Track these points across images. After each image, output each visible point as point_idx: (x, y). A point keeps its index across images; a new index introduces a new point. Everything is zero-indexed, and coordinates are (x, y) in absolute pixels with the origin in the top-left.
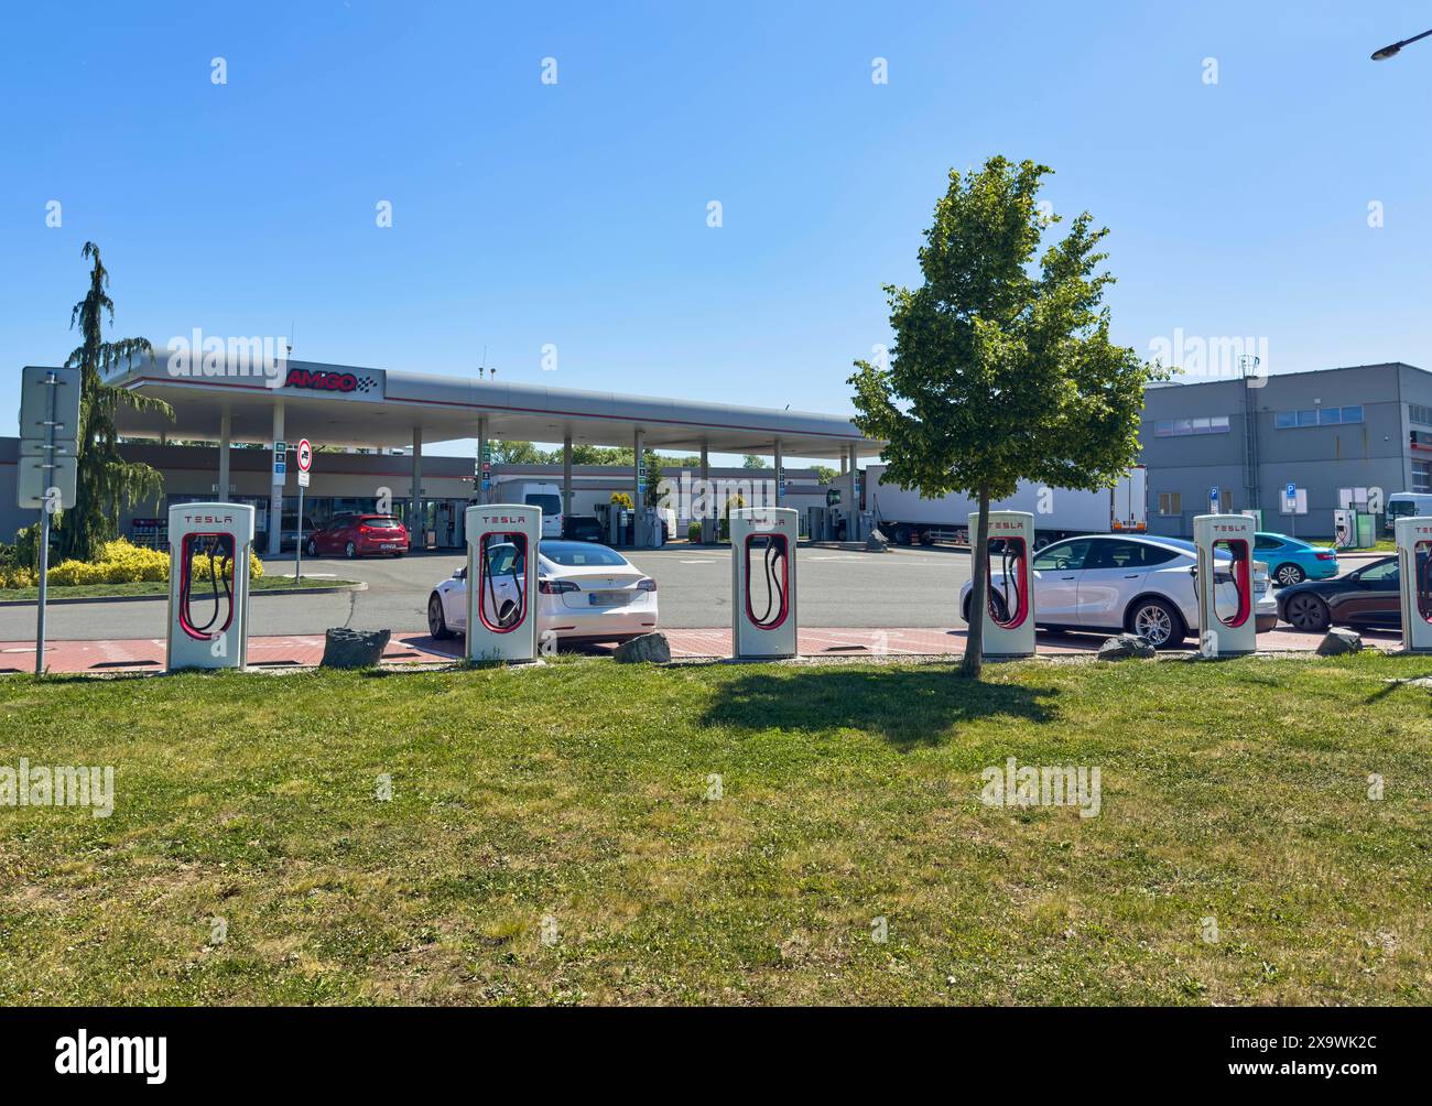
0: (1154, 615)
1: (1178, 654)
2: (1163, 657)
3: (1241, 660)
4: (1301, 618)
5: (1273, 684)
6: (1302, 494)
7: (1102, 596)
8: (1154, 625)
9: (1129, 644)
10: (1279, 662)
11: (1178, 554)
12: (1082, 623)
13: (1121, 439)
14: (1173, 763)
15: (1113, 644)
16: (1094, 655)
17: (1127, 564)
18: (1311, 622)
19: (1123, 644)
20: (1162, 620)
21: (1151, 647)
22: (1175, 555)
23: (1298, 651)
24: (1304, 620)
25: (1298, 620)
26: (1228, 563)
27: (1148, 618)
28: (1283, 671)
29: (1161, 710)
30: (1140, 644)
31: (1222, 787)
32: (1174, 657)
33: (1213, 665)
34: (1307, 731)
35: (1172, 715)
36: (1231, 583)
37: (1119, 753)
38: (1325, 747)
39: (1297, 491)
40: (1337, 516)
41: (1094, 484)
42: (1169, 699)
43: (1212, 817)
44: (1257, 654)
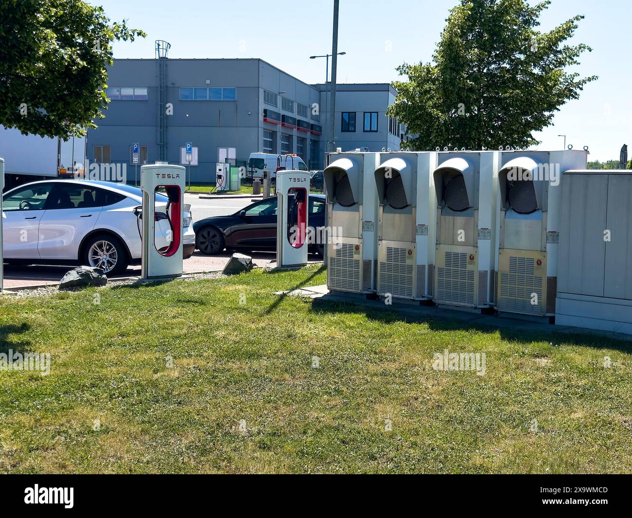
0: (104, 248)
1: (124, 280)
2: (113, 284)
3: (172, 282)
4: (206, 244)
5: (202, 303)
6: (195, 150)
7: (62, 233)
8: (104, 257)
9: (86, 275)
10: (200, 282)
11: (124, 197)
12: (42, 257)
13: (92, 92)
14: (141, 387)
15: (72, 276)
16: (55, 286)
17: (81, 205)
18: (212, 247)
19: (82, 275)
20: (110, 252)
21: (104, 276)
22: (122, 197)
23: (210, 272)
24: (207, 246)
25: (203, 246)
26: (165, 204)
27: (99, 251)
28: (204, 291)
29: (122, 335)
30: (95, 275)
31: (186, 409)
32: (122, 283)
33: (153, 288)
34: (235, 343)
35: (131, 339)
36: (167, 220)
37: (93, 385)
38: (251, 356)
39: (193, 148)
40: (218, 168)
41: (66, 132)
42: (127, 323)
43: (185, 442)
44: (183, 276)
